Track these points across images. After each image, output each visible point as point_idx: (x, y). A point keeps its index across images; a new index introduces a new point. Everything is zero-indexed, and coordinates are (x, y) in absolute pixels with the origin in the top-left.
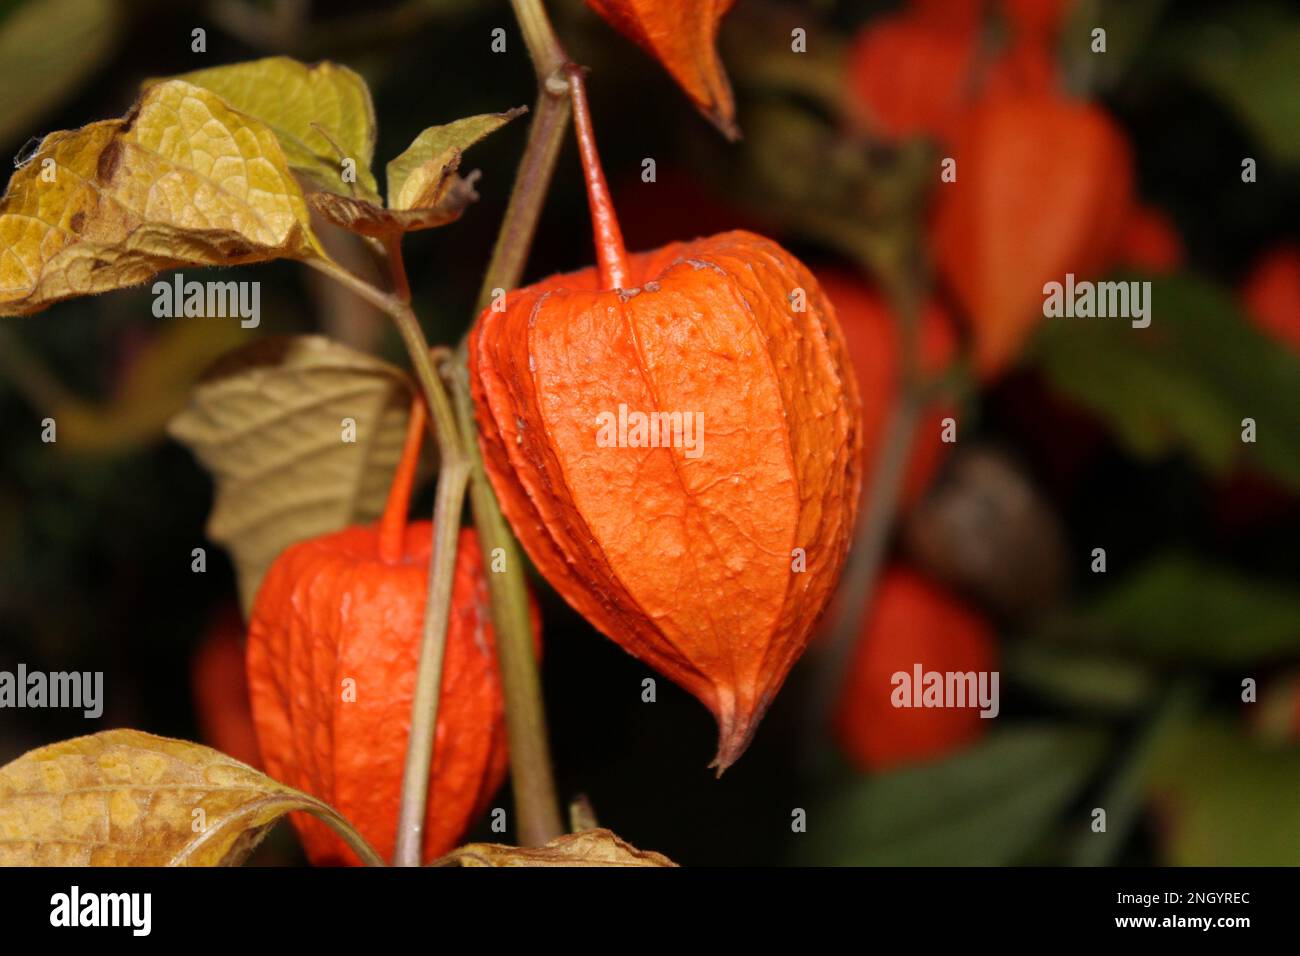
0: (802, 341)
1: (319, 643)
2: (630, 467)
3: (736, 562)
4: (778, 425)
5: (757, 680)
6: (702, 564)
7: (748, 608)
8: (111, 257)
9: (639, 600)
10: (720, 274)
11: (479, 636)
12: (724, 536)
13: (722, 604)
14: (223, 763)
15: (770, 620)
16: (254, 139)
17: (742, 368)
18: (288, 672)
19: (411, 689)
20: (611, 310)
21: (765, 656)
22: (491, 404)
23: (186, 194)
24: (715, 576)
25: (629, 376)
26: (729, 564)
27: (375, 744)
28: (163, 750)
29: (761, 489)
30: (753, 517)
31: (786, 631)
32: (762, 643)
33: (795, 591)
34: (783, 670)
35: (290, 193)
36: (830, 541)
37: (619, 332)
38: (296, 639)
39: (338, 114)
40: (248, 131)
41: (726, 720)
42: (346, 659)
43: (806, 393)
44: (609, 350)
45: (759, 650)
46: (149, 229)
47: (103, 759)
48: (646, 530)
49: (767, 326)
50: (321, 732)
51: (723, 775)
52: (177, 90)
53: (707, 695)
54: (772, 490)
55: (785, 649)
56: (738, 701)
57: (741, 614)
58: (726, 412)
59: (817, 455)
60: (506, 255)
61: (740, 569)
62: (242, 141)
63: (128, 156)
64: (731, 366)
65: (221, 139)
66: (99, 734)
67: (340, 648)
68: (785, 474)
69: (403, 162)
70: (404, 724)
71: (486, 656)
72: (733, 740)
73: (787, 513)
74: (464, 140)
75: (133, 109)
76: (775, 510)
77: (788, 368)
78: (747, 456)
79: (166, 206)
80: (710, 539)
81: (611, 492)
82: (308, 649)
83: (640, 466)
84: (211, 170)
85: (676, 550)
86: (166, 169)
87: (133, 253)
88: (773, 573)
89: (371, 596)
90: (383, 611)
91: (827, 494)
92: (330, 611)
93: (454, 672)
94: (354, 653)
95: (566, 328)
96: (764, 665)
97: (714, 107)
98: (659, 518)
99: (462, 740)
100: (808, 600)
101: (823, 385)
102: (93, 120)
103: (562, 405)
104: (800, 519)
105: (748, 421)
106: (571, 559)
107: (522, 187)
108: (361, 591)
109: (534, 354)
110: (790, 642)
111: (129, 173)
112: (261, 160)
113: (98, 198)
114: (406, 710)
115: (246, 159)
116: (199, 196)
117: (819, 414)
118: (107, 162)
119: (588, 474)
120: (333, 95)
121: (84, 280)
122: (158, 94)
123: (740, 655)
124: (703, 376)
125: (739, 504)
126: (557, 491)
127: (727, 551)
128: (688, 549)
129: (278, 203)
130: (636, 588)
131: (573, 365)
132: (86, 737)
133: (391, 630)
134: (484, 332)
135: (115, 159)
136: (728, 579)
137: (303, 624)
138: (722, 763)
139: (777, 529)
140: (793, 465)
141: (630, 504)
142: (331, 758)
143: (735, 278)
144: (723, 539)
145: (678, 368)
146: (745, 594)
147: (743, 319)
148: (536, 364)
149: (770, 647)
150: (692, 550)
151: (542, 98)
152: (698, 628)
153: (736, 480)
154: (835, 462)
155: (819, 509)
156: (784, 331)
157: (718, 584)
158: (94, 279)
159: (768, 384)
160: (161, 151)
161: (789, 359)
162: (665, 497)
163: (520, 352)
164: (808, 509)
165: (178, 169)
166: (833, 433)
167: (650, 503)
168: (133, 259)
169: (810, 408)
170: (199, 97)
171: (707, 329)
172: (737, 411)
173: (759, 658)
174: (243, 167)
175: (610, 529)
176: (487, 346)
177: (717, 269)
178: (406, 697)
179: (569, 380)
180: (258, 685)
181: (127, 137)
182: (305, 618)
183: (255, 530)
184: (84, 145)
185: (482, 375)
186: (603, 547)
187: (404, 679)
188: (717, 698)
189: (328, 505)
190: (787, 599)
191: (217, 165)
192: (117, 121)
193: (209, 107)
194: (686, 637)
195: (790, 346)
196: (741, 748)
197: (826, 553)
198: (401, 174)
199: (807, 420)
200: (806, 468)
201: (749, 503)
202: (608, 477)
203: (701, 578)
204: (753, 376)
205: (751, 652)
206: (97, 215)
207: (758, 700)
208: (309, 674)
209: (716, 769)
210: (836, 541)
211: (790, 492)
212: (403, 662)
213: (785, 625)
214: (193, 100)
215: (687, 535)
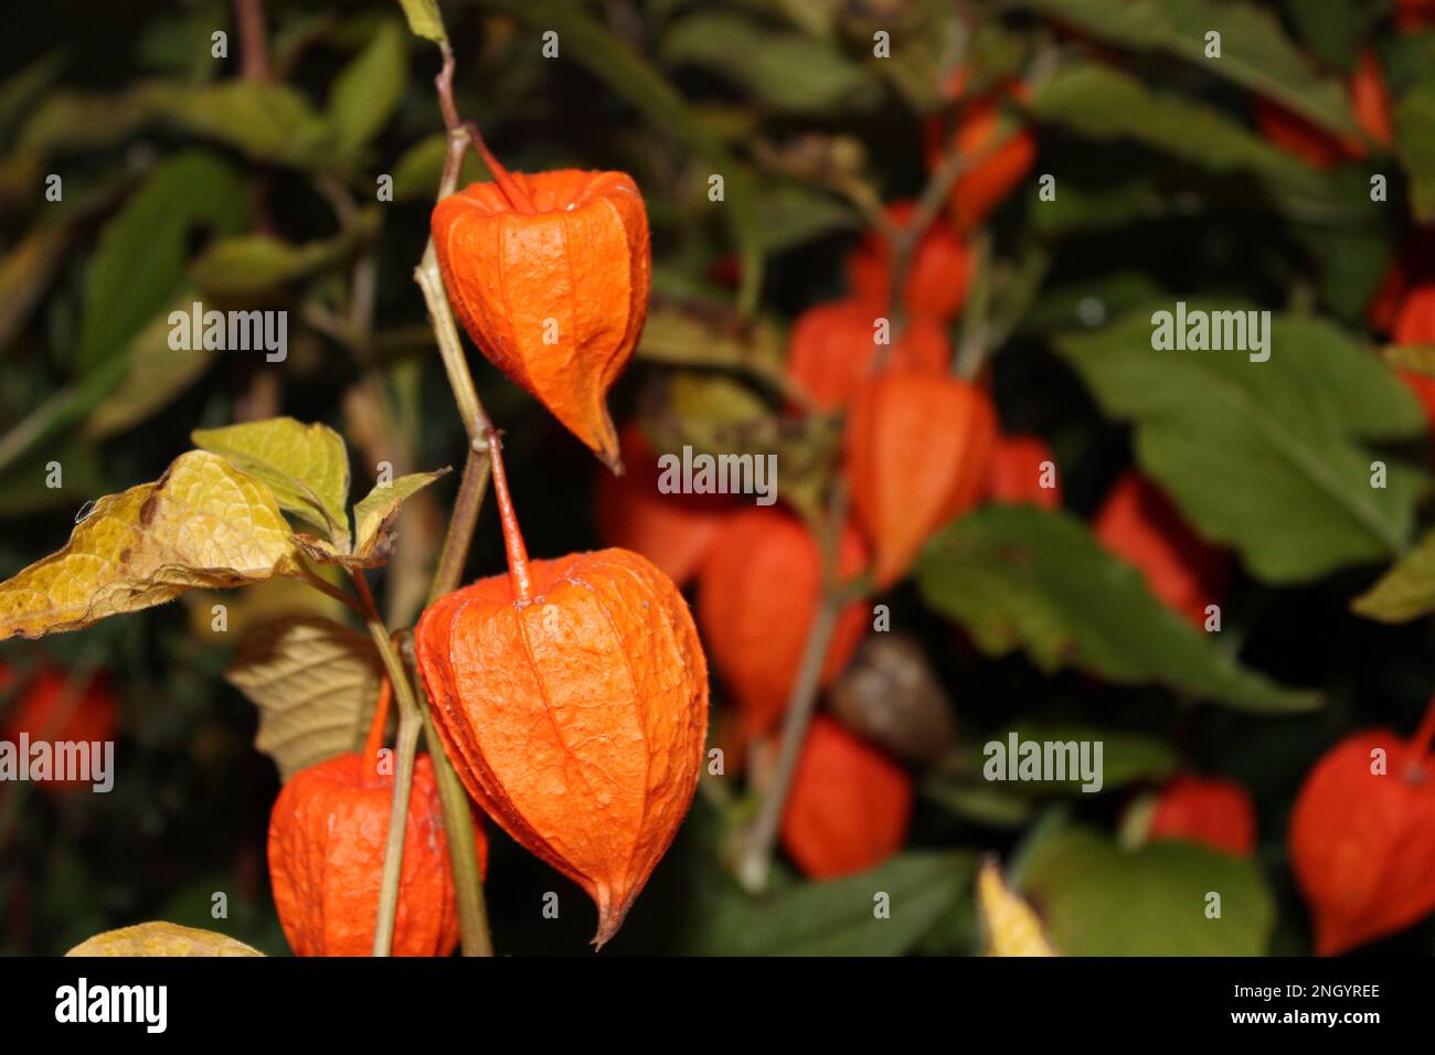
0: (652, 636)
1: (313, 847)
2: (524, 731)
3: (605, 798)
4: (631, 700)
5: (625, 880)
6: (580, 799)
7: (616, 829)
8: (143, 588)
9: (534, 826)
10: (589, 591)
11: (432, 841)
12: (595, 780)
13: (595, 827)
14: (233, 945)
15: (631, 837)
16: (256, 491)
17: (604, 659)
18: (295, 867)
19: (378, 883)
20: (509, 618)
21: (631, 862)
22: (428, 680)
23: (207, 532)
24: (591, 808)
25: (522, 666)
26: (600, 799)
27: (354, 921)
28: (188, 936)
29: (621, 745)
30: (616, 766)
31: (645, 845)
32: (628, 854)
33: (650, 817)
34: (647, 872)
35: (282, 529)
36: (678, 779)
37: (514, 634)
38: (299, 842)
39: (326, 463)
40: (251, 486)
41: (603, 910)
42: (332, 860)
43: (655, 674)
44: (507, 647)
45: (626, 859)
46: (169, 567)
47: (146, 942)
48: (537, 776)
49: (624, 628)
50: (316, 911)
51: (601, 949)
52: (199, 457)
53: (590, 889)
54: (630, 747)
55: (646, 857)
56: (612, 895)
57: (611, 833)
58: (593, 691)
59: (665, 719)
60: (447, 564)
61: (608, 802)
62: (247, 493)
63: (164, 505)
64: (596, 659)
65: (232, 491)
66: (142, 925)
67: (327, 853)
68: (638, 736)
69: (364, 506)
70: (375, 907)
71: (438, 855)
72: (608, 925)
73: (640, 763)
74: (407, 491)
75: (166, 473)
76: (632, 760)
77: (640, 657)
78: (609, 722)
79: (192, 540)
80: (585, 781)
81: (511, 749)
82: (307, 851)
83: (532, 730)
84: (225, 513)
85: (561, 790)
86: (191, 514)
87: (159, 584)
88: (633, 805)
89: (349, 815)
90: (359, 825)
91: (674, 745)
92: (321, 825)
93: (411, 870)
94: (337, 858)
95: (477, 631)
96: (630, 869)
97: (604, 451)
98: (547, 767)
99: (420, 917)
100: (662, 822)
101: (669, 666)
102: (134, 485)
103: (474, 687)
104: (650, 767)
105: (610, 698)
106: (488, 793)
107: (458, 516)
108: (342, 808)
109: (454, 650)
110: (650, 852)
111: (164, 518)
112: (261, 506)
113: (141, 538)
114: (375, 896)
115: (250, 504)
116: (217, 531)
117: (666, 688)
118: (147, 512)
119: (494, 736)
120: (324, 448)
121: (126, 603)
122: (185, 461)
123: (613, 862)
124: (576, 666)
125: (605, 757)
126: (473, 747)
127: (598, 789)
128: (569, 789)
129: (274, 536)
130: (531, 817)
131: (482, 656)
132: (133, 927)
133: (365, 839)
134: (423, 629)
135: (154, 509)
136: (600, 809)
137: (302, 832)
138: (600, 940)
139: (633, 774)
140: (644, 727)
141: (525, 757)
142: (322, 930)
143: (600, 592)
144: (594, 781)
145: (557, 661)
146: (613, 820)
147: (605, 624)
148: (455, 657)
149: (634, 856)
150: (572, 789)
151: (471, 453)
152: (579, 844)
153: (603, 739)
154: (679, 723)
155: (666, 758)
156: (638, 630)
157: (594, 813)
158: (132, 603)
159: (623, 671)
160: (189, 500)
161: (641, 650)
162: (551, 752)
163: (445, 647)
164: (658, 759)
165: (201, 513)
166: (678, 701)
167: (540, 757)
168: (160, 587)
169: (659, 685)
170: (214, 461)
171: (578, 630)
172: (600, 690)
173: (627, 864)
174: (249, 511)
175: (510, 775)
176: (425, 639)
177: (588, 586)
178: (376, 888)
179: (479, 668)
180: (276, 872)
181: (164, 492)
182: (304, 829)
183: (289, 744)
184: (128, 503)
185: (422, 660)
186: (506, 788)
187: (374, 875)
188: (597, 891)
189: (340, 728)
190: (643, 823)
191: (230, 510)
192: (153, 484)
193: (224, 469)
194: (570, 851)
195: (643, 642)
196: (614, 930)
197: (675, 788)
198: (364, 514)
199: (656, 694)
200: (655, 730)
201: (612, 756)
202: (508, 738)
203: (580, 809)
204: (613, 665)
205: (621, 859)
206: (140, 551)
207: (627, 895)
208: (307, 868)
209: (596, 944)
210: (682, 778)
211: (642, 748)
212: (374, 862)
213: (643, 841)
214: (211, 464)
215: (567, 779)
